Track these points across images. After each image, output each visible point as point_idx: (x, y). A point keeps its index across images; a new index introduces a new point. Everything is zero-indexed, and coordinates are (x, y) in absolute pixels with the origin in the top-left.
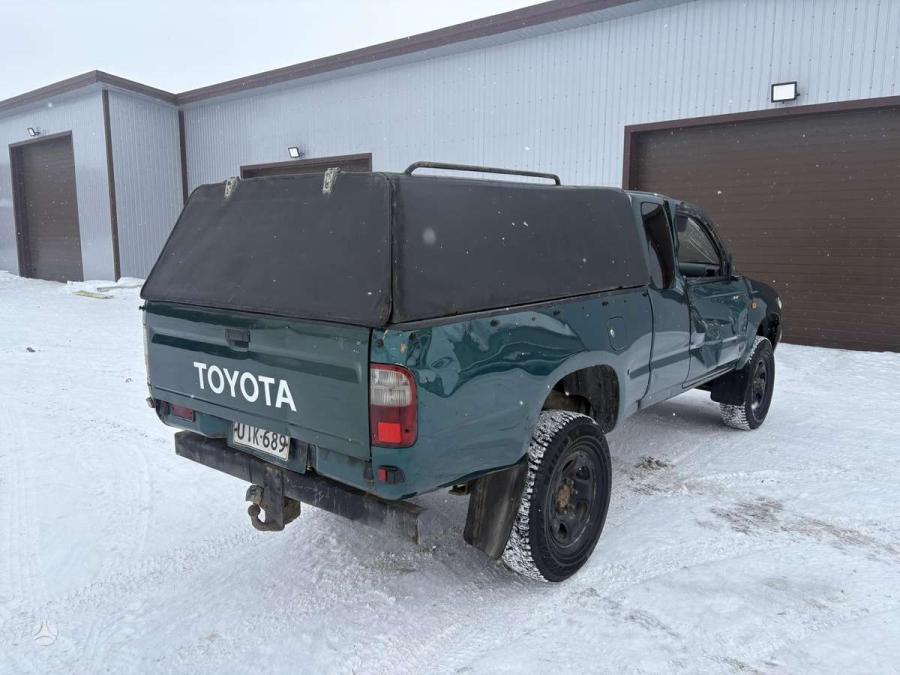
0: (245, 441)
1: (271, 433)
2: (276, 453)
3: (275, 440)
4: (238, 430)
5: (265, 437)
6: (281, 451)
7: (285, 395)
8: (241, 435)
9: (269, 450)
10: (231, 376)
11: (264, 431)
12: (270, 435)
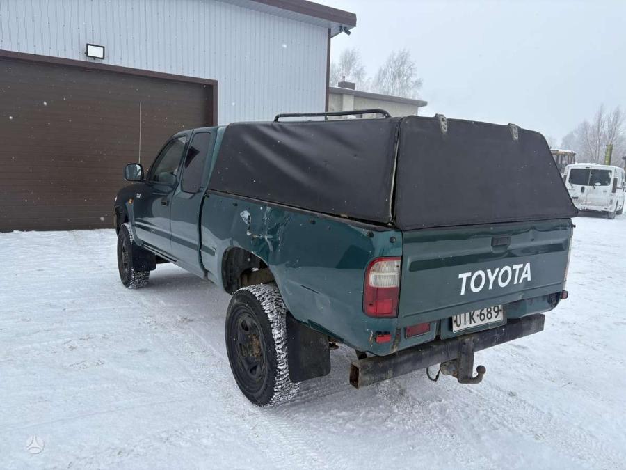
0: (463, 327)
1: (485, 310)
2: (493, 320)
3: (489, 313)
4: (456, 321)
5: (481, 314)
6: (496, 317)
7: (526, 273)
8: (459, 323)
9: (487, 321)
10: (493, 273)
11: (480, 311)
12: (485, 312)
